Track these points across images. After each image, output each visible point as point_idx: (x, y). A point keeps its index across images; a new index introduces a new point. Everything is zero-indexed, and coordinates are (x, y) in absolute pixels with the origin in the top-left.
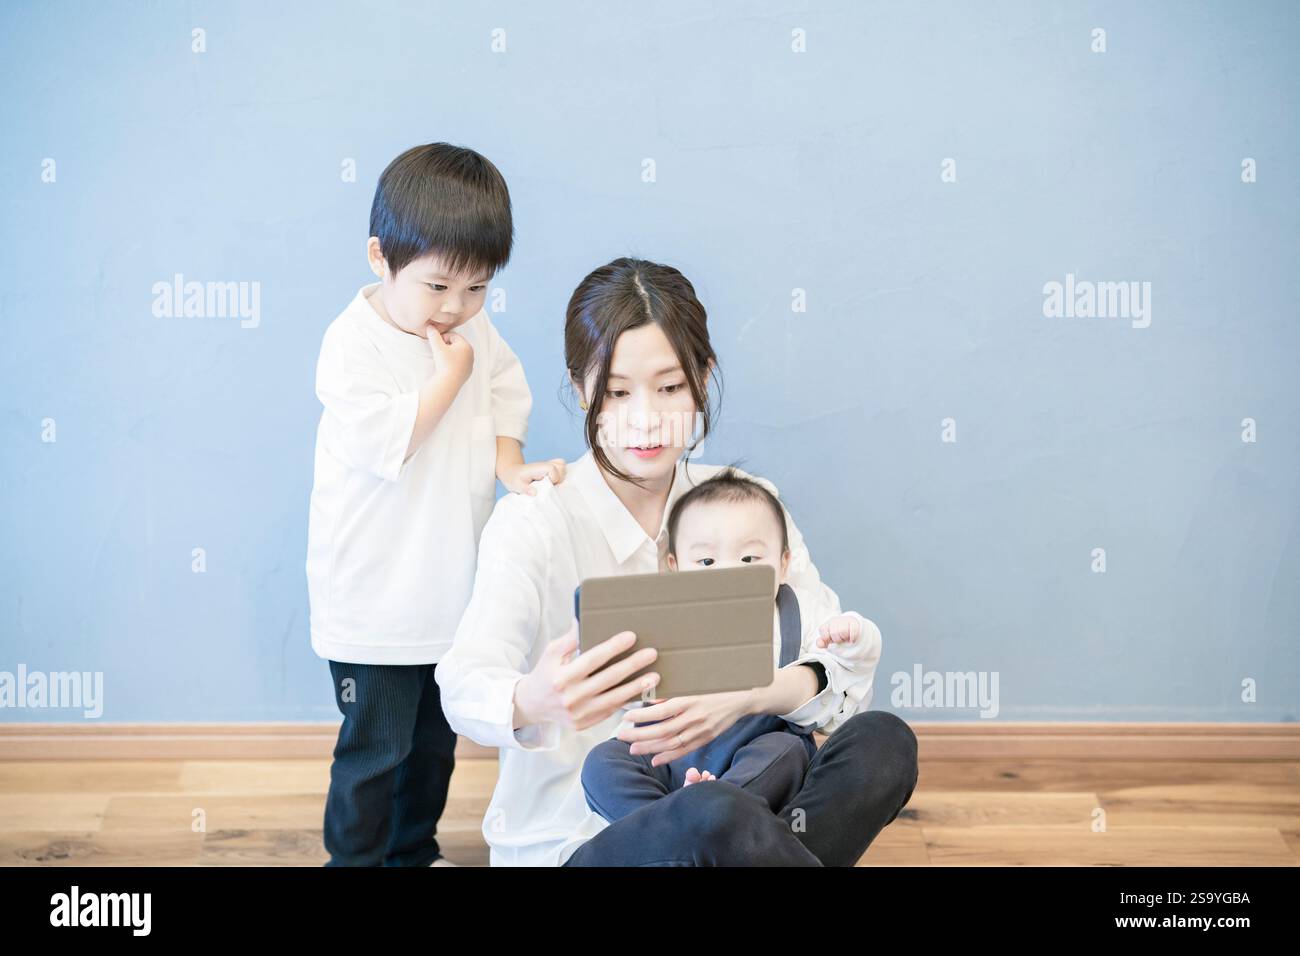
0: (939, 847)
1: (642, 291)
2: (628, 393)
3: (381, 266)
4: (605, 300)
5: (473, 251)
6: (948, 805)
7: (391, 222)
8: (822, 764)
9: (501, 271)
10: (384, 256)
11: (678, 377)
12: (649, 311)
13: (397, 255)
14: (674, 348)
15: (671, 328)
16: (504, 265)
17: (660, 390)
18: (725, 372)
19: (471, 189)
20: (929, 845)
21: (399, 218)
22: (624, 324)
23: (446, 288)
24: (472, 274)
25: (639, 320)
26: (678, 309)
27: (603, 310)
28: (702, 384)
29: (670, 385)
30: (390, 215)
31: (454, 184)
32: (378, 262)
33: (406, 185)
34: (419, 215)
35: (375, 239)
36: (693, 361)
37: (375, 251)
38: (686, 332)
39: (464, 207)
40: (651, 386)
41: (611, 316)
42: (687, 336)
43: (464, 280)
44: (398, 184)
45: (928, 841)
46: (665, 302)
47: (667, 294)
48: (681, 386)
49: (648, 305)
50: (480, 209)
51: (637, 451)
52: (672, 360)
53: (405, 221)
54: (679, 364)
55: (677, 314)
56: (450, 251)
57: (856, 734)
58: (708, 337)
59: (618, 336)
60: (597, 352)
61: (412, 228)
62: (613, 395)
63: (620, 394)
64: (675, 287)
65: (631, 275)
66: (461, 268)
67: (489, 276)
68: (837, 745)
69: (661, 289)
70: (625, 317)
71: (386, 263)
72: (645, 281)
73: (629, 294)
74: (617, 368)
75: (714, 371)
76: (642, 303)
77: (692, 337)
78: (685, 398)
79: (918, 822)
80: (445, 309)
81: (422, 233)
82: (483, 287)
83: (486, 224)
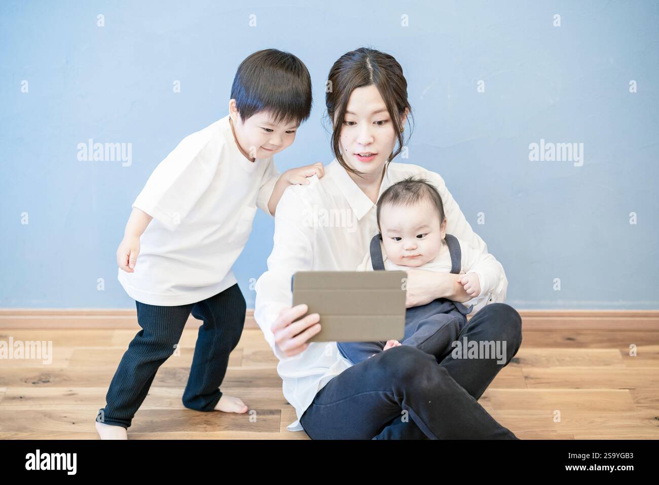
0: (532, 378)
1: (370, 66)
2: (356, 123)
3: (236, 116)
4: (348, 70)
5: (289, 109)
6: (537, 355)
7: (243, 92)
8: (467, 332)
9: (305, 122)
10: (238, 110)
11: (385, 115)
12: (371, 78)
13: (246, 111)
14: (383, 99)
15: (383, 89)
16: (307, 119)
17: (374, 123)
18: (415, 118)
19: (290, 75)
20: (526, 378)
21: (247, 89)
22: (357, 84)
23: (273, 131)
24: (287, 123)
25: (365, 82)
26: (389, 79)
27: (346, 76)
28: (400, 122)
29: (379, 120)
30: (243, 88)
31: (280, 72)
32: (235, 114)
33: (253, 71)
34: (260, 88)
35: (233, 100)
36: (396, 108)
37: (233, 107)
38: (392, 92)
39: (286, 85)
40: (369, 120)
41: (350, 78)
42: (392, 93)
43: (283, 127)
44: (248, 70)
45: (525, 375)
46: (382, 73)
47: (383, 69)
48: (386, 121)
49: (371, 75)
50: (294, 87)
51: (359, 157)
52: (382, 105)
53: (251, 91)
54: (386, 108)
55: (387, 81)
56: (276, 108)
57: (487, 316)
58: (407, 96)
59: (352, 91)
60: (340, 98)
61: (255, 96)
62: (348, 123)
63: (352, 123)
64: (389, 66)
65: (364, 57)
66: (281, 119)
67: (298, 125)
68: (476, 322)
69: (380, 66)
70: (358, 80)
71: (239, 114)
72: (372, 61)
73: (362, 67)
74: (350, 108)
75: (408, 116)
76: (368, 73)
77: (396, 96)
78: (388, 129)
79: (519, 365)
80: (271, 142)
81: (260, 99)
82: (293, 131)
83: (297, 94)
